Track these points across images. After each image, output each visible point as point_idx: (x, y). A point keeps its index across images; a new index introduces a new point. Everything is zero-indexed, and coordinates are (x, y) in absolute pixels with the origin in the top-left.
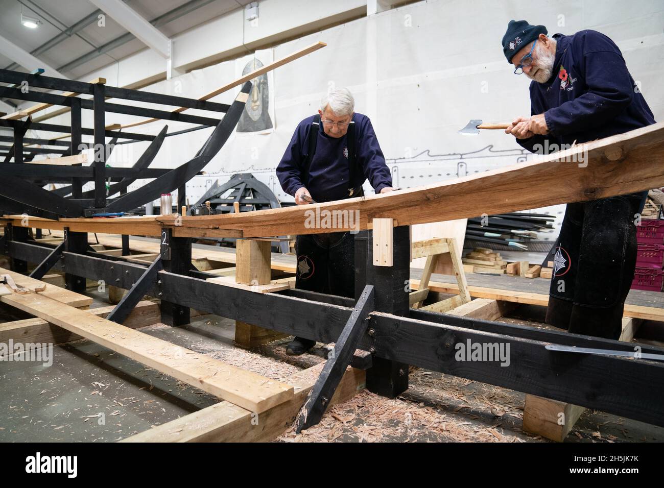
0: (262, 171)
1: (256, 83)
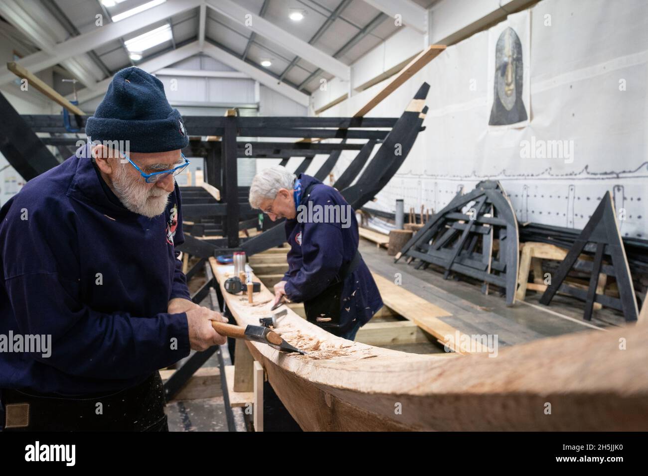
0: (516, 177)
1: (510, 60)
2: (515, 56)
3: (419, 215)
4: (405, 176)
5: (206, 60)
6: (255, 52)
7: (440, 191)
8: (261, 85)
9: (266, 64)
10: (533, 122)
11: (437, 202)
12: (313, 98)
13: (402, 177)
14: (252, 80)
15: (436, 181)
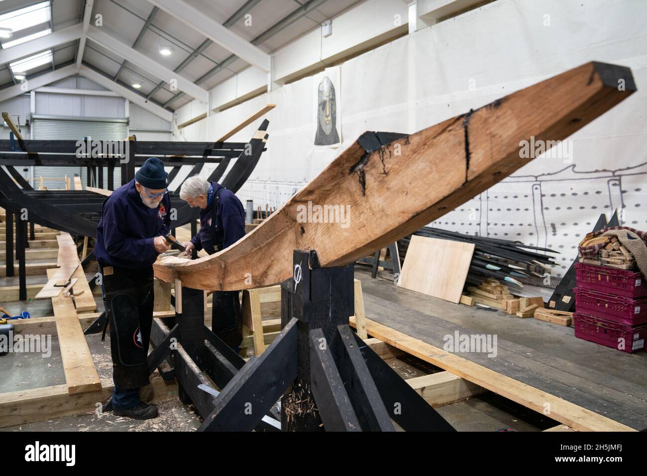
1: (328, 99)
2: (331, 97)
3: (265, 212)
4: (253, 182)
5: (82, 80)
6: (126, 75)
7: (281, 194)
8: (131, 102)
9: (137, 86)
10: (343, 143)
11: (278, 202)
12: (176, 114)
13: (252, 183)
14: (123, 99)
15: (277, 185)
